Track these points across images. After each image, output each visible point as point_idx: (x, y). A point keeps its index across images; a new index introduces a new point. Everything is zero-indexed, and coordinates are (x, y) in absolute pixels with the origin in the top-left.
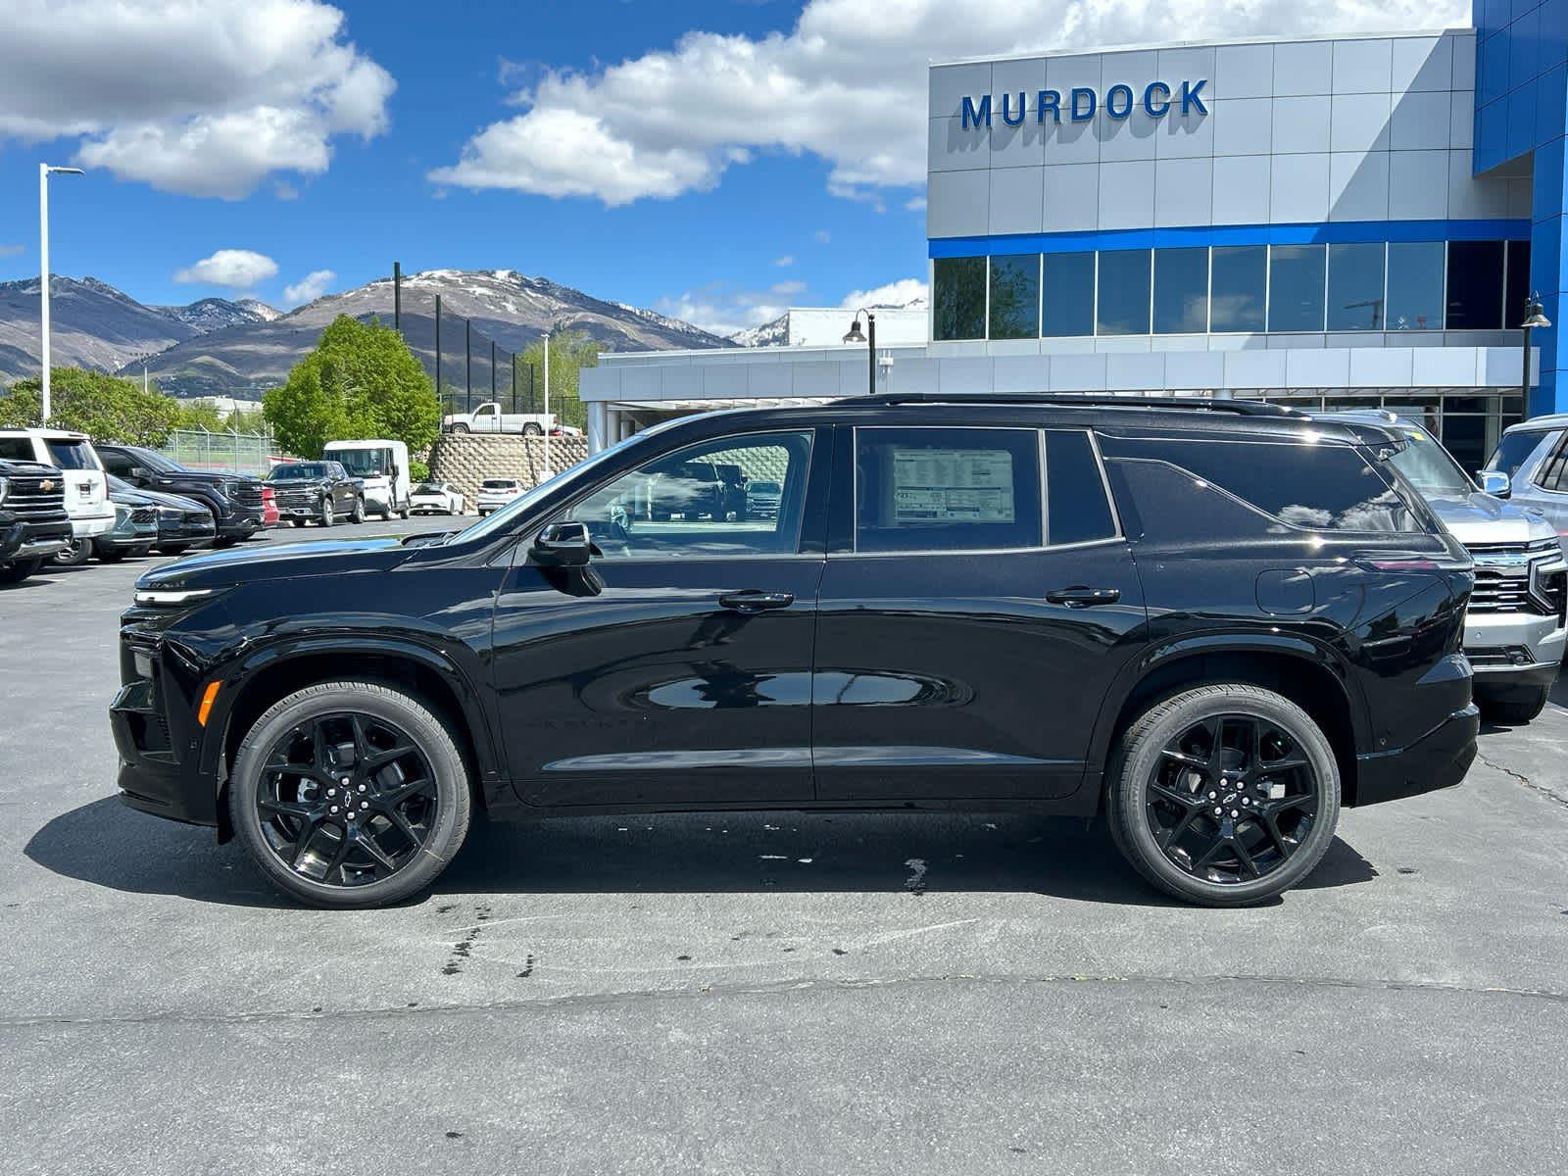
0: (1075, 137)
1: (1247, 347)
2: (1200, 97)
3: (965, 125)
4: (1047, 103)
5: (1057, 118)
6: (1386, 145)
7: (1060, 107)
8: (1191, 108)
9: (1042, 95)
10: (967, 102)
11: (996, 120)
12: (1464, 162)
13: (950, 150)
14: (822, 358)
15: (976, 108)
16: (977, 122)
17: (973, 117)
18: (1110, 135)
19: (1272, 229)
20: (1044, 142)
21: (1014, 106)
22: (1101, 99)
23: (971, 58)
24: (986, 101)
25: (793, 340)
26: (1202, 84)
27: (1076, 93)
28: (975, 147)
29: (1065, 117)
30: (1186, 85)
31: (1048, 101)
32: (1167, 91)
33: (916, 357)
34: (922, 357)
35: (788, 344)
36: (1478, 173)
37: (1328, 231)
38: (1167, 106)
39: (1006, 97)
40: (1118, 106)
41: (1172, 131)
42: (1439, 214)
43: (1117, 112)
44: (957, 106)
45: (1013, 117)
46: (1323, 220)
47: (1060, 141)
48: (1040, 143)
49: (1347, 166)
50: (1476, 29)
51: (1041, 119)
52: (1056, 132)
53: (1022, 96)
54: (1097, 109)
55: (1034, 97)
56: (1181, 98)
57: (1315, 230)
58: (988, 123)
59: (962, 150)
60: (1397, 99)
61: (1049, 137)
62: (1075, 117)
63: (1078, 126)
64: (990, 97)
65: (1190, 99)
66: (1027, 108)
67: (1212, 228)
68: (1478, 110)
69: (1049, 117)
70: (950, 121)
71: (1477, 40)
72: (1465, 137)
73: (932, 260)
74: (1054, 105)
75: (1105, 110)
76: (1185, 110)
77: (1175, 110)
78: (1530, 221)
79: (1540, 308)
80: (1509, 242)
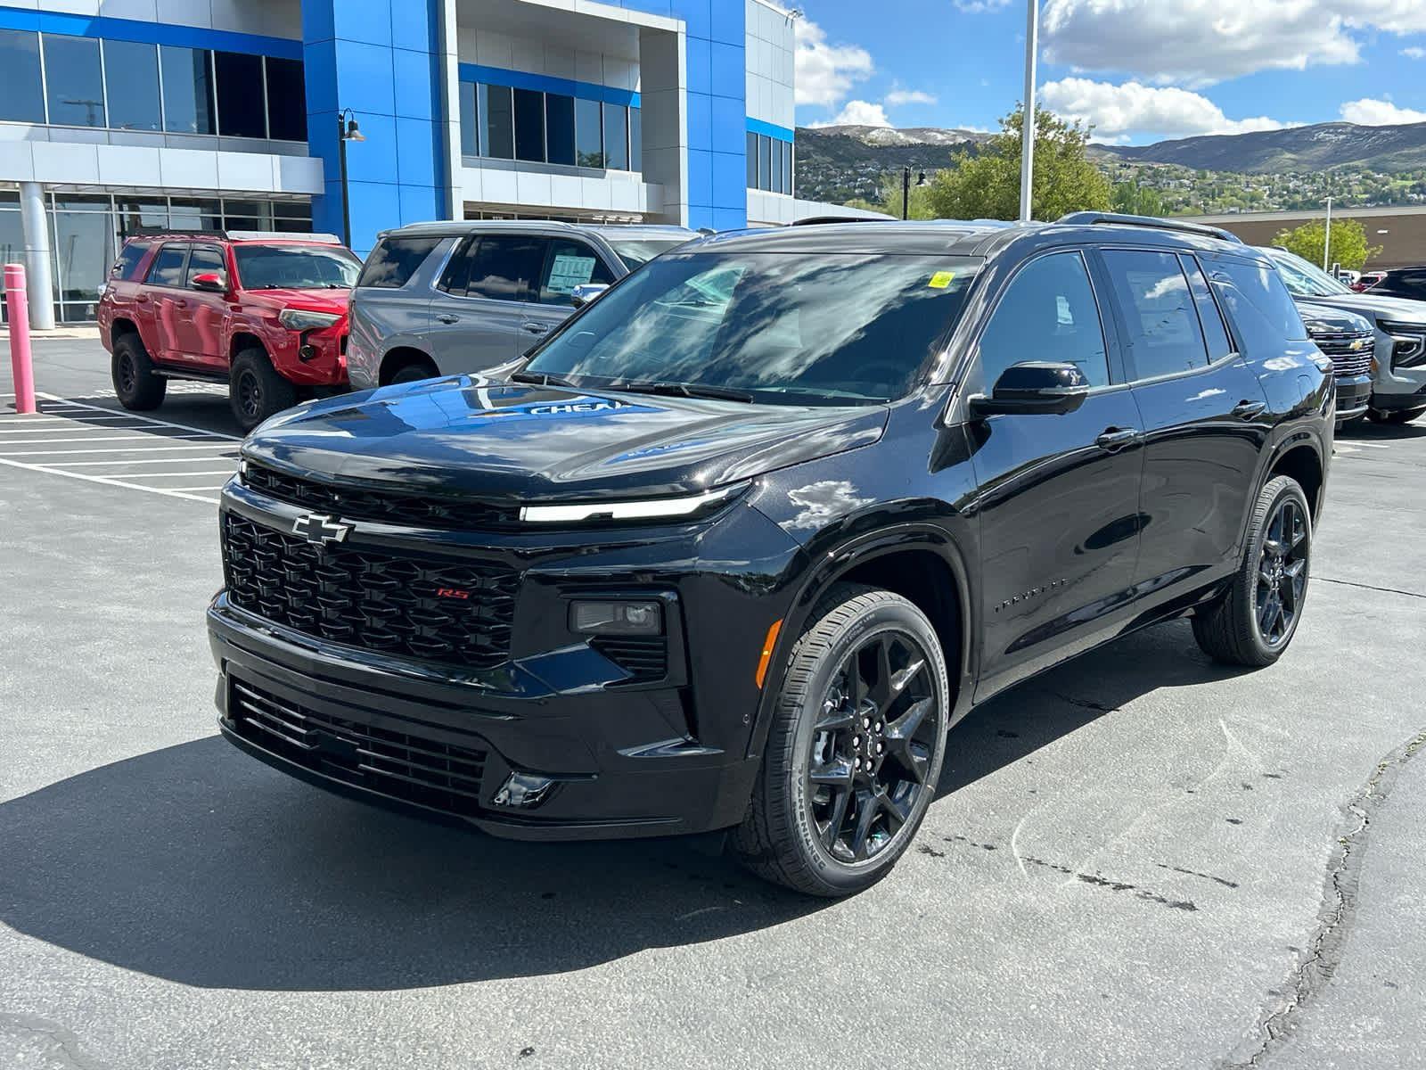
1: (29, 137)
19: (42, 16)
42: (204, 23)
46: (94, 14)
57: (88, 23)
78: (301, 42)
79: (356, 125)
80: (266, 58)
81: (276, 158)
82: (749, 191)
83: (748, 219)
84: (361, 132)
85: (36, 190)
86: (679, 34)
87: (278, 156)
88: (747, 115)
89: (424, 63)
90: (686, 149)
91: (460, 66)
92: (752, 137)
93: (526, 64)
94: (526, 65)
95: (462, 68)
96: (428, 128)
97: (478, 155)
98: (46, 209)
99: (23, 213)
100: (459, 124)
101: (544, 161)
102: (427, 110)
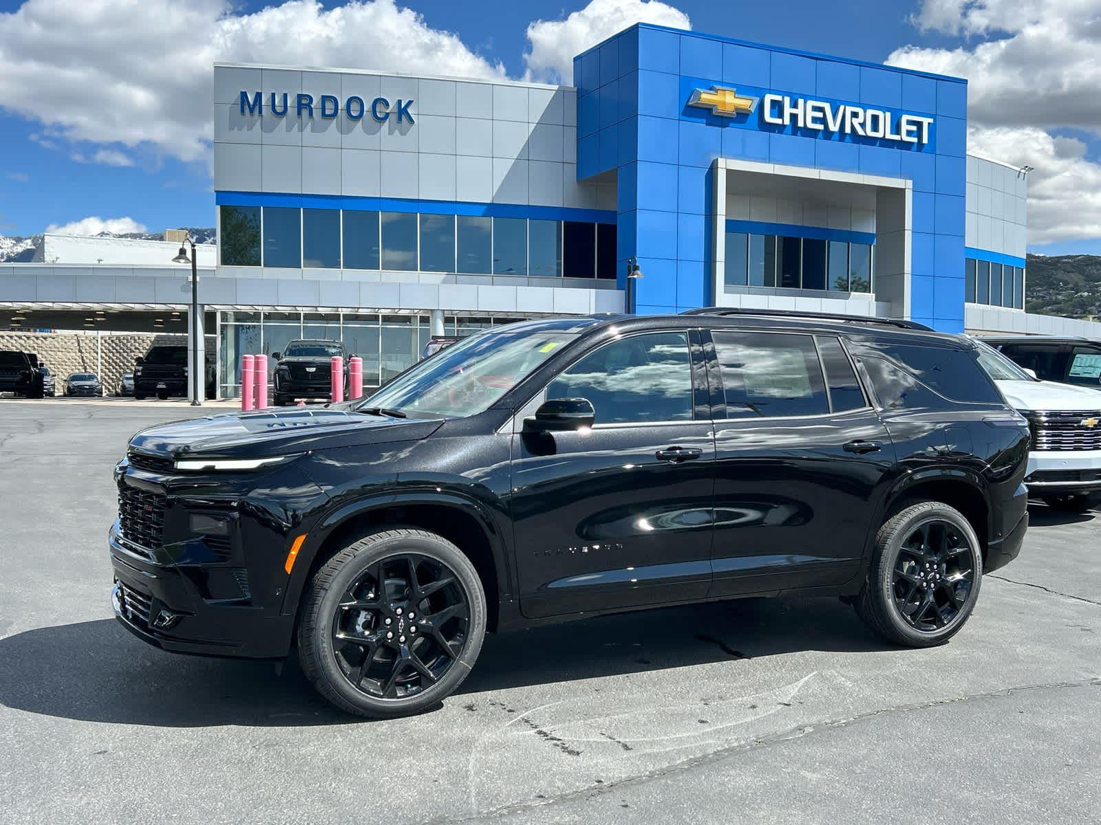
0: (324, 129)
1: (444, 282)
2: (410, 111)
3: (243, 111)
4: (303, 103)
5: (311, 114)
6: (526, 156)
7: (312, 106)
8: (403, 118)
9: (300, 97)
10: (244, 95)
11: (266, 111)
12: (572, 171)
13: (232, 129)
14: (130, 274)
15: (251, 99)
16: (252, 111)
17: (249, 106)
18: (349, 131)
19: (457, 205)
20: (301, 129)
21: (279, 102)
22: (342, 104)
23: (249, 64)
24: (259, 96)
25: (49, 257)
26: (410, 103)
27: (324, 98)
28: (250, 129)
29: (317, 114)
30: (400, 102)
31: (304, 102)
32: (387, 104)
33: (209, 276)
34: (213, 276)
35: (44, 261)
36: (580, 179)
37: (492, 209)
38: (387, 115)
39: (273, 95)
40: (353, 111)
41: (391, 133)
42: (558, 204)
43: (354, 115)
44: (236, 96)
45: (279, 109)
46: (489, 201)
47: (313, 131)
48: (299, 131)
49: (503, 168)
50: (576, 88)
51: (299, 113)
52: (310, 124)
53: (285, 95)
54: (339, 111)
55: (293, 98)
56: (396, 110)
57: (485, 207)
58: (260, 112)
59: (240, 129)
60: (532, 126)
61: (305, 127)
62: (324, 115)
63: (326, 122)
64: (261, 93)
65: (402, 112)
66: (288, 105)
67: (419, 201)
68: (580, 139)
69: (305, 113)
70: (230, 108)
71: (578, 95)
72: (572, 156)
73: (219, 206)
74: (309, 105)
75: (345, 112)
76: (400, 119)
77: (393, 118)
78: (616, 212)
79: (638, 267)
80: (598, 224)
81: (593, 291)
82: (967, 304)
83: (965, 327)
84: (641, 272)
85: (440, 314)
86: (906, 190)
87: (594, 290)
88: (966, 246)
89: (701, 222)
90: (910, 275)
91: (727, 221)
92: (970, 263)
93: (788, 218)
94: (788, 220)
95: (729, 223)
96: (701, 267)
97: (747, 285)
98: (444, 327)
99: (431, 330)
100: (724, 264)
101: (799, 288)
102: (700, 255)
